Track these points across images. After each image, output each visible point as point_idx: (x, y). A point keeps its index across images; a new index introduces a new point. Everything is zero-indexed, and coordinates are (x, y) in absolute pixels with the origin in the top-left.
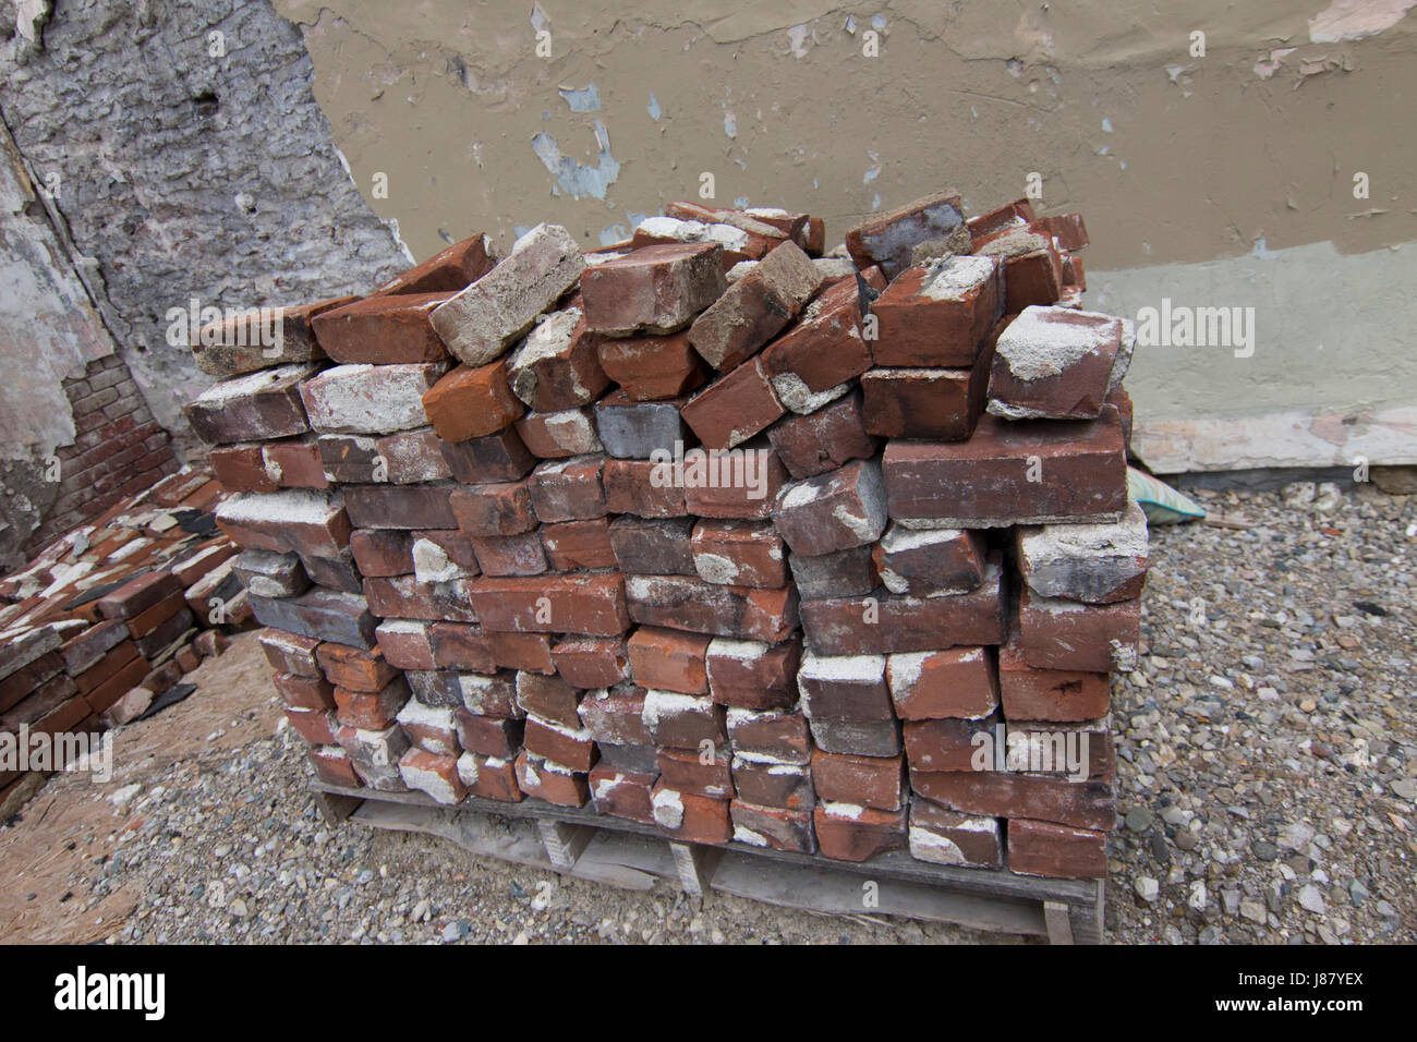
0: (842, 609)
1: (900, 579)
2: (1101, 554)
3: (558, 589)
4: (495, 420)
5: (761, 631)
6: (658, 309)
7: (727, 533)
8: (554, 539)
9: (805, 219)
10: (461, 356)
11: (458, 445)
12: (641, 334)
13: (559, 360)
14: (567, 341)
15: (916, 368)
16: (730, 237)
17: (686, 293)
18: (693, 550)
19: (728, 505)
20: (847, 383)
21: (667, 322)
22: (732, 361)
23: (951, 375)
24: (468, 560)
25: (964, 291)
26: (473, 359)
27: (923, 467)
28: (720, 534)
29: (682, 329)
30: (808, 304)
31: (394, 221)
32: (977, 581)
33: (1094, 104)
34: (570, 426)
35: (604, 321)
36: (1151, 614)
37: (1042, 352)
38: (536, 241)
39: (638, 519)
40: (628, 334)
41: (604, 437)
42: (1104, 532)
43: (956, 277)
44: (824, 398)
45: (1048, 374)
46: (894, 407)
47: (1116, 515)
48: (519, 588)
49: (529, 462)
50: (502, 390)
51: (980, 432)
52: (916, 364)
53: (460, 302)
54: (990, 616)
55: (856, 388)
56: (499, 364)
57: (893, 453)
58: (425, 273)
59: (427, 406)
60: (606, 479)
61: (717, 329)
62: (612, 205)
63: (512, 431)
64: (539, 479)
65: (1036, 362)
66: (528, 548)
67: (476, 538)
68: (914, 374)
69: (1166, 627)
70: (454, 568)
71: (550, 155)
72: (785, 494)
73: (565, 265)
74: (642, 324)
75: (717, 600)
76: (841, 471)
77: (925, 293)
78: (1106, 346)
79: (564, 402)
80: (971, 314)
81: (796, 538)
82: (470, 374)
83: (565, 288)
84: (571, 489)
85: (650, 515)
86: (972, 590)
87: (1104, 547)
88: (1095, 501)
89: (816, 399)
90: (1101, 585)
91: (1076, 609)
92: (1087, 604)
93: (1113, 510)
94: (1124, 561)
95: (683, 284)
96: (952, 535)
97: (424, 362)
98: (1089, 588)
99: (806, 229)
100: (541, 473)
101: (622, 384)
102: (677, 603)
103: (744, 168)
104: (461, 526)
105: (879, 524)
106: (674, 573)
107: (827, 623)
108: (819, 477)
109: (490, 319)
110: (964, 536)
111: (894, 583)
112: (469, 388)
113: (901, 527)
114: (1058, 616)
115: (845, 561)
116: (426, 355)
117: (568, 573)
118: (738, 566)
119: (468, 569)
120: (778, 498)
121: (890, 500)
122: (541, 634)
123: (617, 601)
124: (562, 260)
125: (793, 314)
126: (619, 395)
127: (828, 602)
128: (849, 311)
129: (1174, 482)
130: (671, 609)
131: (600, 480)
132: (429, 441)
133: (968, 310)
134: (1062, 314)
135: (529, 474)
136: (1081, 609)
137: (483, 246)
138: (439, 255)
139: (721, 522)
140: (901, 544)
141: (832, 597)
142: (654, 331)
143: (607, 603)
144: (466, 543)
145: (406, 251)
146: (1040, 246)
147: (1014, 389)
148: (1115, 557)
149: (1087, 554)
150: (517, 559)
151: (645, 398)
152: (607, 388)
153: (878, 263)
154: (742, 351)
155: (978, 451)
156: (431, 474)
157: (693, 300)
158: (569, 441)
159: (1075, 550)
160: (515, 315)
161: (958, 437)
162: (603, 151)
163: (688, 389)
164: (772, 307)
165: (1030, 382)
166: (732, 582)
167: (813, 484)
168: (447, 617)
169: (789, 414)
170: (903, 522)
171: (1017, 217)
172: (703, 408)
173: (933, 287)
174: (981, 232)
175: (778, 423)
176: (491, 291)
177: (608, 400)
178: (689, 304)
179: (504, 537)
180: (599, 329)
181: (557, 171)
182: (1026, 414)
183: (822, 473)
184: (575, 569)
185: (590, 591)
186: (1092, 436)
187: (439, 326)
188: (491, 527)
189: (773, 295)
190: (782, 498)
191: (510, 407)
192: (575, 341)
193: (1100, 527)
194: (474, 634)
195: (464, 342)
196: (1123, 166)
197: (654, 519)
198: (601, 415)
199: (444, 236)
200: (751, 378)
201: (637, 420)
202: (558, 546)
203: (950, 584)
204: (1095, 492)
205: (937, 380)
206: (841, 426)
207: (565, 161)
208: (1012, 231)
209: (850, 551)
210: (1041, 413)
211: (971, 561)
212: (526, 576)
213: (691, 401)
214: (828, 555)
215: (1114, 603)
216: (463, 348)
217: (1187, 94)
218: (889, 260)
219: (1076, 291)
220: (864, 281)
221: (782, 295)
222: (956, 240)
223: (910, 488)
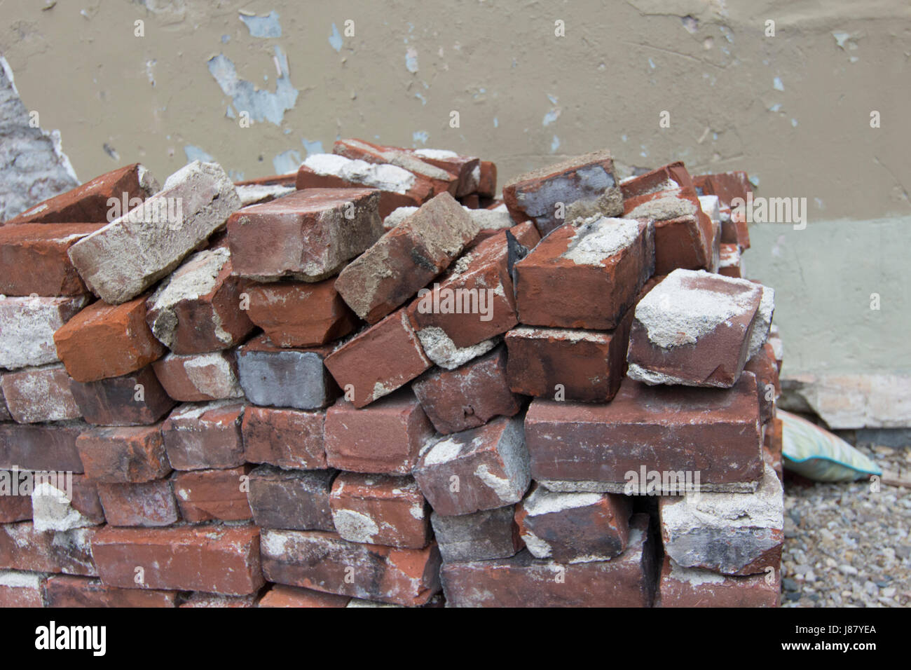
0: (484, 572)
1: (542, 543)
2: (738, 524)
3: (187, 542)
4: (130, 361)
5: (400, 595)
6: (305, 257)
7: (367, 489)
8: (187, 489)
9: (475, 162)
10: (99, 293)
11: (90, 384)
12: (288, 281)
13: (201, 302)
14: (212, 283)
15: (559, 328)
16: (395, 179)
17: (335, 241)
18: (332, 505)
19: (370, 459)
20: (492, 339)
21: (314, 270)
22: (379, 312)
23: (592, 338)
24: (92, 507)
25: (605, 256)
26: (111, 297)
27: (564, 429)
28: (360, 489)
29: (329, 278)
30: (459, 257)
31: (57, 133)
32: (619, 547)
33: (766, 62)
34: (210, 370)
35: (250, 265)
36: (818, 580)
37: (678, 320)
38: (189, 178)
39: (277, 470)
40: (274, 280)
41: (245, 382)
42: (740, 502)
43: (599, 241)
44: (469, 353)
45: (684, 342)
46: (537, 365)
47: (753, 485)
48: (144, 541)
49: (165, 405)
50: (141, 330)
51: (623, 394)
52: (559, 324)
53: (101, 238)
54: (632, 585)
55: (500, 345)
56: (140, 302)
57: (536, 413)
58: (73, 201)
59: (59, 342)
60: (245, 426)
61: (364, 280)
62: (288, 131)
63: (149, 372)
64: (174, 424)
65: (672, 330)
66: (158, 496)
67: (102, 484)
68: (556, 335)
69: (833, 594)
70: (76, 515)
71: (226, 77)
72: (429, 450)
73: (218, 203)
74: (288, 271)
75: (355, 559)
76: (486, 428)
77: (569, 256)
78: (740, 317)
79: (205, 344)
80: (612, 280)
81: (437, 496)
82: (107, 311)
83: (216, 226)
84: (207, 435)
85: (288, 467)
86: (614, 557)
87: (740, 517)
88: (731, 470)
89: (461, 354)
90: (739, 556)
91: (716, 580)
92: (726, 576)
93: (749, 480)
94: (760, 532)
95: (332, 233)
96: (593, 499)
97: (60, 296)
98: (727, 559)
99: (476, 172)
100: (177, 418)
101: (265, 329)
102: (314, 562)
103: (424, 103)
104: (86, 471)
105: (521, 485)
106: (312, 529)
107: (468, 587)
108: (463, 434)
109: (133, 257)
110: (605, 500)
111: (537, 547)
112: (105, 327)
113: (544, 489)
114: (699, 587)
115: (487, 522)
116: (63, 289)
117: (201, 525)
118: (378, 524)
119: (91, 517)
120: (421, 453)
121: (532, 461)
122: (166, 591)
123: (250, 557)
124: (216, 198)
125: (441, 268)
126: (263, 340)
127: (471, 565)
128: (494, 269)
129: (851, 437)
130: (307, 568)
131: (239, 427)
132: (59, 379)
133: (608, 276)
134: (707, 280)
135: (165, 417)
136: (720, 580)
137: (137, 177)
138: (90, 183)
139: (364, 476)
140: (542, 507)
141: (474, 559)
142: (301, 278)
143: (239, 559)
144: (91, 489)
145: (67, 163)
146: (687, 211)
147: (652, 355)
148: (751, 528)
149: (724, 524)
150: (146, 508)
151: (289, 345)
152: (250, 333)
153: (533, 219)
154: (389, 303)
155: (617, 415)
156: (58, 413)
157: (342, 249)
158: (209, 386)
159: (712, 520)
160: (159, 254)
161: (599, 399)
162: (282, 77)
163: (332, 338)
164: (420, 261)
165: (667, 348)
166: (371, 541)
167: (457, 441)
168: (65, 570)
169: (434, 368)
170: (545, 483)
171: (671, 181)
172: (347, 359)
173: (577, 250)
174: (633, 193)
175: (423, 376)
176: (135, 229)
177: (251, 345)
178: (339, 253)
179: (133, 485)
180: (244, 274)
181: (233, 93)
182: (664, 380)
183: (467, 429)
184: (207, 521)
185: (222, 547)
186: (728, 404)
187: (78, 261)
188: (118, 474)
189: (421, 249)
190: (425, 454)
191: (147, 348)
192: (220, 284)
193: (737, 497)
194: (93, 591)
195: (103, 278)
196: (794, 123)
197: (293, 471)
198: (242, 360)
199: (109, 152)
200: (397, 330)
201: (281, 367)
202: (190, 495)
203: (592, 549)
204: (731, 461)
205: (578, 342)
206: (485, 383)
207: (242, 84)
208: (664, 194)
209: (493, 511)
210: (678, 380)
211: (612, 526)
212: (154, 528)
213: (336, 350)
214: (471, 515)
215: (752, 575)
216: (102, 284)
217: (853, 59)
218: (543, 216)
219: (734, 250)
220: (514, 238)
221: (430, 249)
222: (608, 201)
223: (552, 449)
